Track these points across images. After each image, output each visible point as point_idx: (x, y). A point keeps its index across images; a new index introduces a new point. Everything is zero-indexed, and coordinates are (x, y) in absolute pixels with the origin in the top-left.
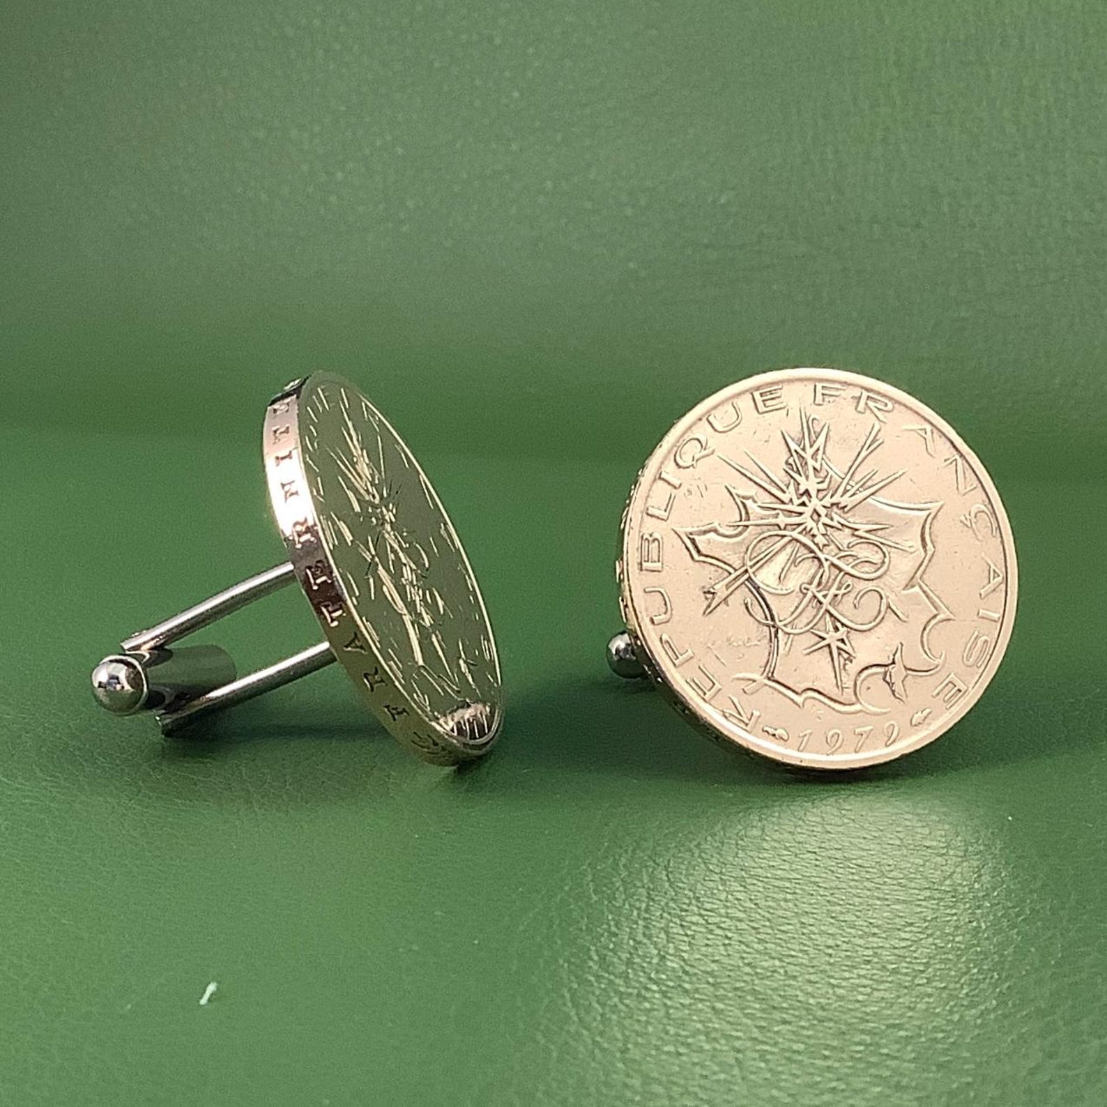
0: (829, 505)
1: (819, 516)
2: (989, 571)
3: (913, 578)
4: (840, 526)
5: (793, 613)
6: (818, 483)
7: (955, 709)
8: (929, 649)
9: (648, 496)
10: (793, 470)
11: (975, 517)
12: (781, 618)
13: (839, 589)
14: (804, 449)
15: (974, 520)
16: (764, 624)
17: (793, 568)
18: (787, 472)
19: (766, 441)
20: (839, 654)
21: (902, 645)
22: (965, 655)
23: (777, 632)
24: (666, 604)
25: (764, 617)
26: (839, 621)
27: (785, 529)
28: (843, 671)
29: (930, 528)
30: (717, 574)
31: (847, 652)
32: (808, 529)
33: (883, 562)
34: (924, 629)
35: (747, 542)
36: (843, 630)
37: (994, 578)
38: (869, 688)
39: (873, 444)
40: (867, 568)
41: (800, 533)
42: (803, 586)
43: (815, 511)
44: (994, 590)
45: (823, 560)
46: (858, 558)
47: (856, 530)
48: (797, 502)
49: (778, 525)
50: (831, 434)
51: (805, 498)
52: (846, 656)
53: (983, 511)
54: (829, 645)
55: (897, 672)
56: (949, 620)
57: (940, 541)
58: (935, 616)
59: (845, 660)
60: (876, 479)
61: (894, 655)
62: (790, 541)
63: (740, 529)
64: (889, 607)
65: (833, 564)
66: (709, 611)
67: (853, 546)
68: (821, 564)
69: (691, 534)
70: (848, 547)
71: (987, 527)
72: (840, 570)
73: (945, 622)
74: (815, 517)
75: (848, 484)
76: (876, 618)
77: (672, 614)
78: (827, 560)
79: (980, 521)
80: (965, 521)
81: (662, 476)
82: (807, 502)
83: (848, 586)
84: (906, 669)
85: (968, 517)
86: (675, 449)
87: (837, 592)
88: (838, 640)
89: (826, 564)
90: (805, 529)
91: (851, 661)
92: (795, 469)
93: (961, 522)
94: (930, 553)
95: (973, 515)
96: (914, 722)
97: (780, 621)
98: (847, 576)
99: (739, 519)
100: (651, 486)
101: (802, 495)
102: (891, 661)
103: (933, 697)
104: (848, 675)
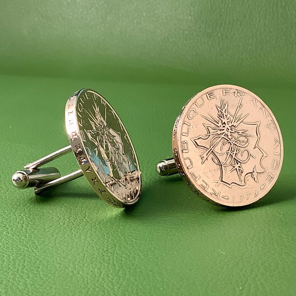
0: (231, 126)
1: (229, 129)
2: (275, 140)
3: (256, 145)
4: (235, 132)
5: (225, 160)
6: (227, 120)
7: (271, 183)
8: (262, 166)
9: (182, 130)
10: (220, 117)
11: (270, 124)
12: (222, 162)
13: (236, 151)
14: (222, 110)
15: (269, 126)
16: (218, 165)
17: (224, 146)
18: (218, 117)
19: (212, 108)
20: (239, 171)
21: (255, 166)
22: (272, 166)
23: (222, 167)
24: (191, 162)
25: (218, 162)
26: (238, 161)
27: (220, 135)
28: (241, 176)
29: (258, 129)
30: (203, 151)
31: (241, 170)
32: (226, 134)
33: (247, 141)
34: (261, 160)
35: (210, 140)
36: (239, 163)
37: (277, 143)
38: (248, 180)
39: (240, 106)
40: (243, 143)
41: (224, 135)
42: (227, 152)
43: (227, 128)
44: (277, 146)
45: (231, 143)
46: (240, 141)
47: (239, 133)
48: (222, 126)
49: (218, 134)
50: (229, 104)
51: (224, 125)
52: (241, 171)
53: (271, 123)
54: (236, 169)
55: (255, 174)
56: (267, 156)
57: (261, 133)
58: (263, 156)
59: (241, 172)
60: (242, 116)
61: (254, 169)
62: (222, 138)
63: (208, 136)
64: (250, 155)
65: (234, 144)
66: (203, 163)
67: (239, 138)
68: (231, 144)
69: (195, 140)
70: (237, 138)
71: (273, 127)
72: (236, 145)
73: (265, 157)
74: (228, 130)
75: (235, 119)
76: (247, 158)
77: (193, 165)
78: (232, 143)
79: (271, 126)
80: (267, 126)
81: (185, 123)
82: (225, 126)
83: (239, 150)
84: (257, 173)
85: (268, 125)
86: (187, 114)
87: (236, 152)
88: (238, 167)
89: (232, 144)
90: (225, 134)
91: (243, 173)
92: (220, 116)
93: (266, 127)
94: (259, 137)
95: (269, 124)
96: (261, 189)
97: (222, 163)
98: (238, 147)
99: (207, 133)
100: (182, 126)
101: (223, 124)
102: (253, 171)
103: (265, 180)
104: (242, 177)
